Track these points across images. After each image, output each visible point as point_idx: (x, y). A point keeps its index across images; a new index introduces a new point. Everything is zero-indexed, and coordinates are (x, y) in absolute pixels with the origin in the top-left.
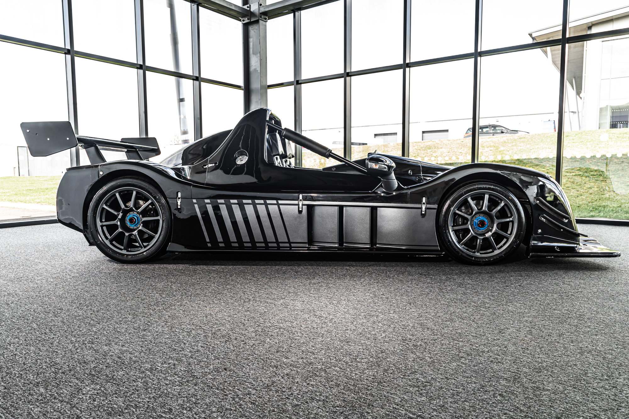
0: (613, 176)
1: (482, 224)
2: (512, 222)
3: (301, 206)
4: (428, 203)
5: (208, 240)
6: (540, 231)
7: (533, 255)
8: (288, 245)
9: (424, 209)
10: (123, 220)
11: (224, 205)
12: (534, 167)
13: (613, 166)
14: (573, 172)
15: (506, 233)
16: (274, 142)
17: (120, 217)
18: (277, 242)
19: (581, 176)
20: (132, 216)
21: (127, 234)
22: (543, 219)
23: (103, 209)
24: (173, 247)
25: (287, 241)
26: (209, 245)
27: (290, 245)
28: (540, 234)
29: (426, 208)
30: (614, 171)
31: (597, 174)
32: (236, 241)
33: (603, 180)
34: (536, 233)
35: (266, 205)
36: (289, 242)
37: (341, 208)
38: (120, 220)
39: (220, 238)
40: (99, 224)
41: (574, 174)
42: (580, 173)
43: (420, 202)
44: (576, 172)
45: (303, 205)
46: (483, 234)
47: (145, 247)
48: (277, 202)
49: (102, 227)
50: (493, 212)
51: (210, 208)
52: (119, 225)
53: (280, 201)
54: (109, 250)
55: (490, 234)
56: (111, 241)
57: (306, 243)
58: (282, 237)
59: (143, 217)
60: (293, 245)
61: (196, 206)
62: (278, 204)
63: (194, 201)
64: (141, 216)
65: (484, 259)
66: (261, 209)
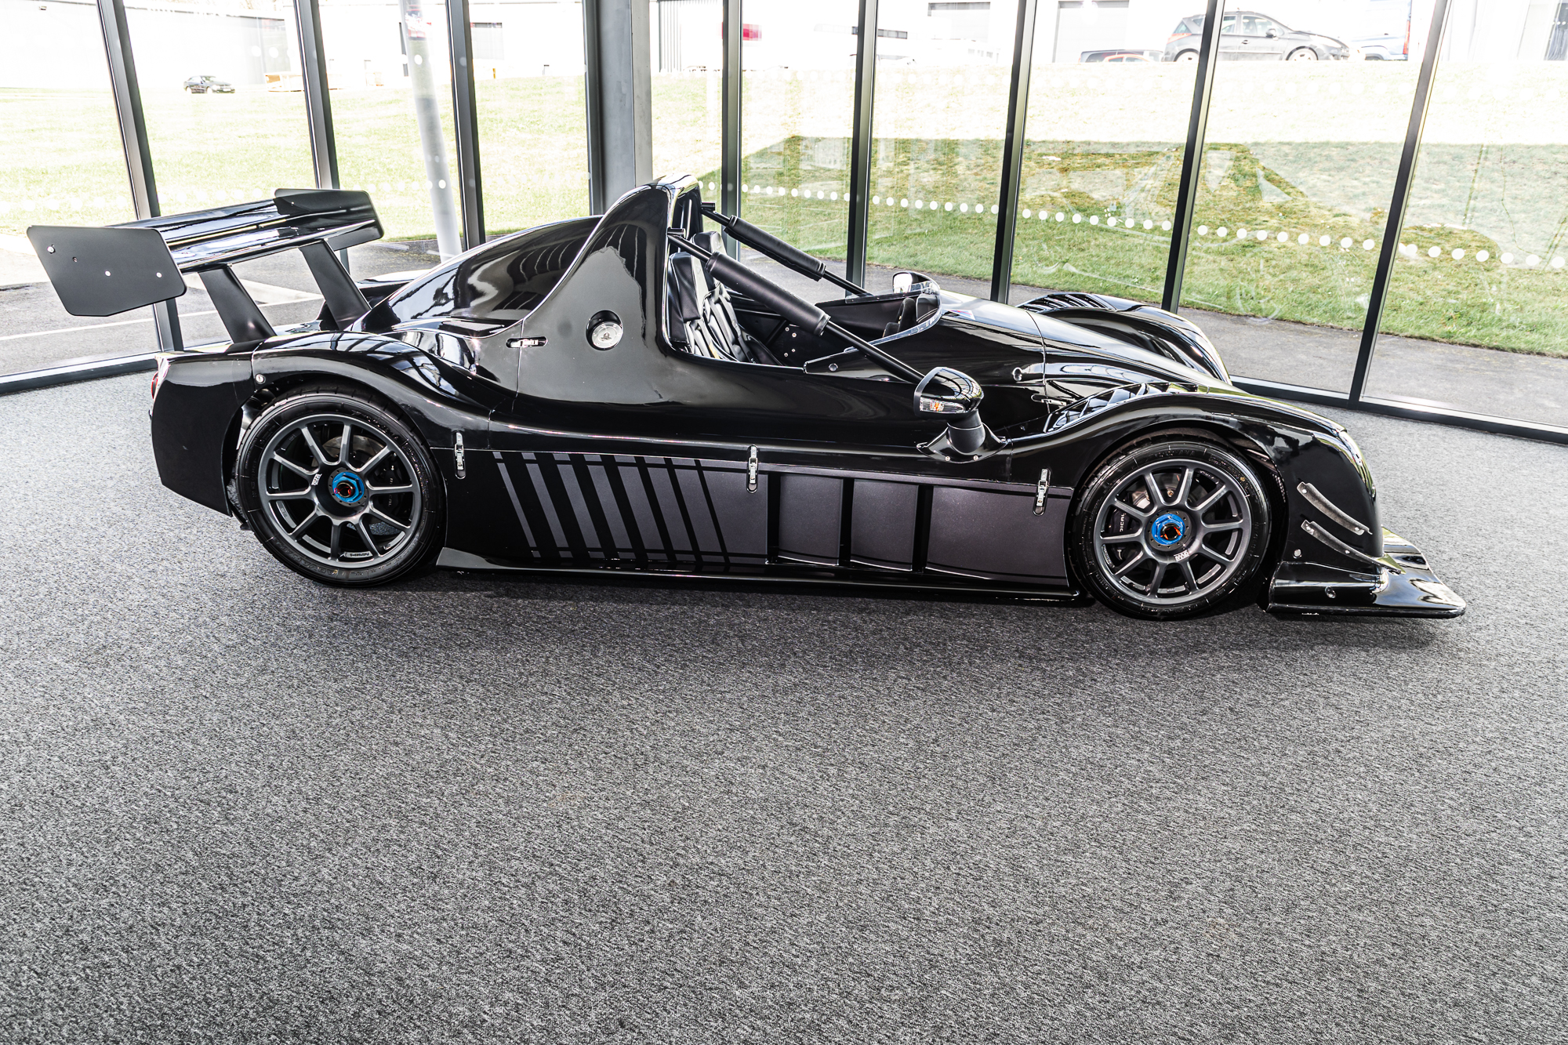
0: (1523, 215)
1: (1171, 531)
2: (1240, 531)
3: (753, 474)
4: (1053, 481)
5: (532, 543)
6: (1298, 553)
7: (1274, 608)
8: (721, 559)
9: (1041, 496)
10: (323, 489)
11: (570, 467)
12: (1332, 173)
13: (1529, 183)
14: (1427, 198)
15: (1222, 552)
16: (686, 283)
17: (315, 482)
18: (695, 549)
19: (1445, 209)
20: (345, 478)
21: (337, 522)
22: (1308, 528)
23: (272, 462)
24: (448, 557)
25: (720, 551)
26: (536, 554)
27: (727, 559)
28: (1298, 559)
29: (1048, 495)
30: (1528, 201)
31: (1485, 208)
32: (599, 546)
33: (1496, 227)
34: (1290, 558)
35: (670, 467)
36: (724, 553)
37: (849, 482)
38: (317, 489)
39: (560, 538)
40: (265, 495)
41: (1428, 202)
42: (1445, 201)
43: (1035, 479)
44: (1435, 196)
45: (759, 472)
46: (1170, 554)
47: (383, 552)
48: (697, 462)
49: (273, 502)
50: (1200, 507)
51: (534, 471)
52: (316, 500)
53: (704, 462)
54: (296, 558)
55: (1185, 555)
56: (298, 537)
57: (763, 556)
58: (708, 542)
59: (373, 485)
60: (732, 560)
61: (502, 466)
62: (699, 468)
63: (497, 454)
64: (368, 483)
65: (1164, 609)
66: (659, 477)
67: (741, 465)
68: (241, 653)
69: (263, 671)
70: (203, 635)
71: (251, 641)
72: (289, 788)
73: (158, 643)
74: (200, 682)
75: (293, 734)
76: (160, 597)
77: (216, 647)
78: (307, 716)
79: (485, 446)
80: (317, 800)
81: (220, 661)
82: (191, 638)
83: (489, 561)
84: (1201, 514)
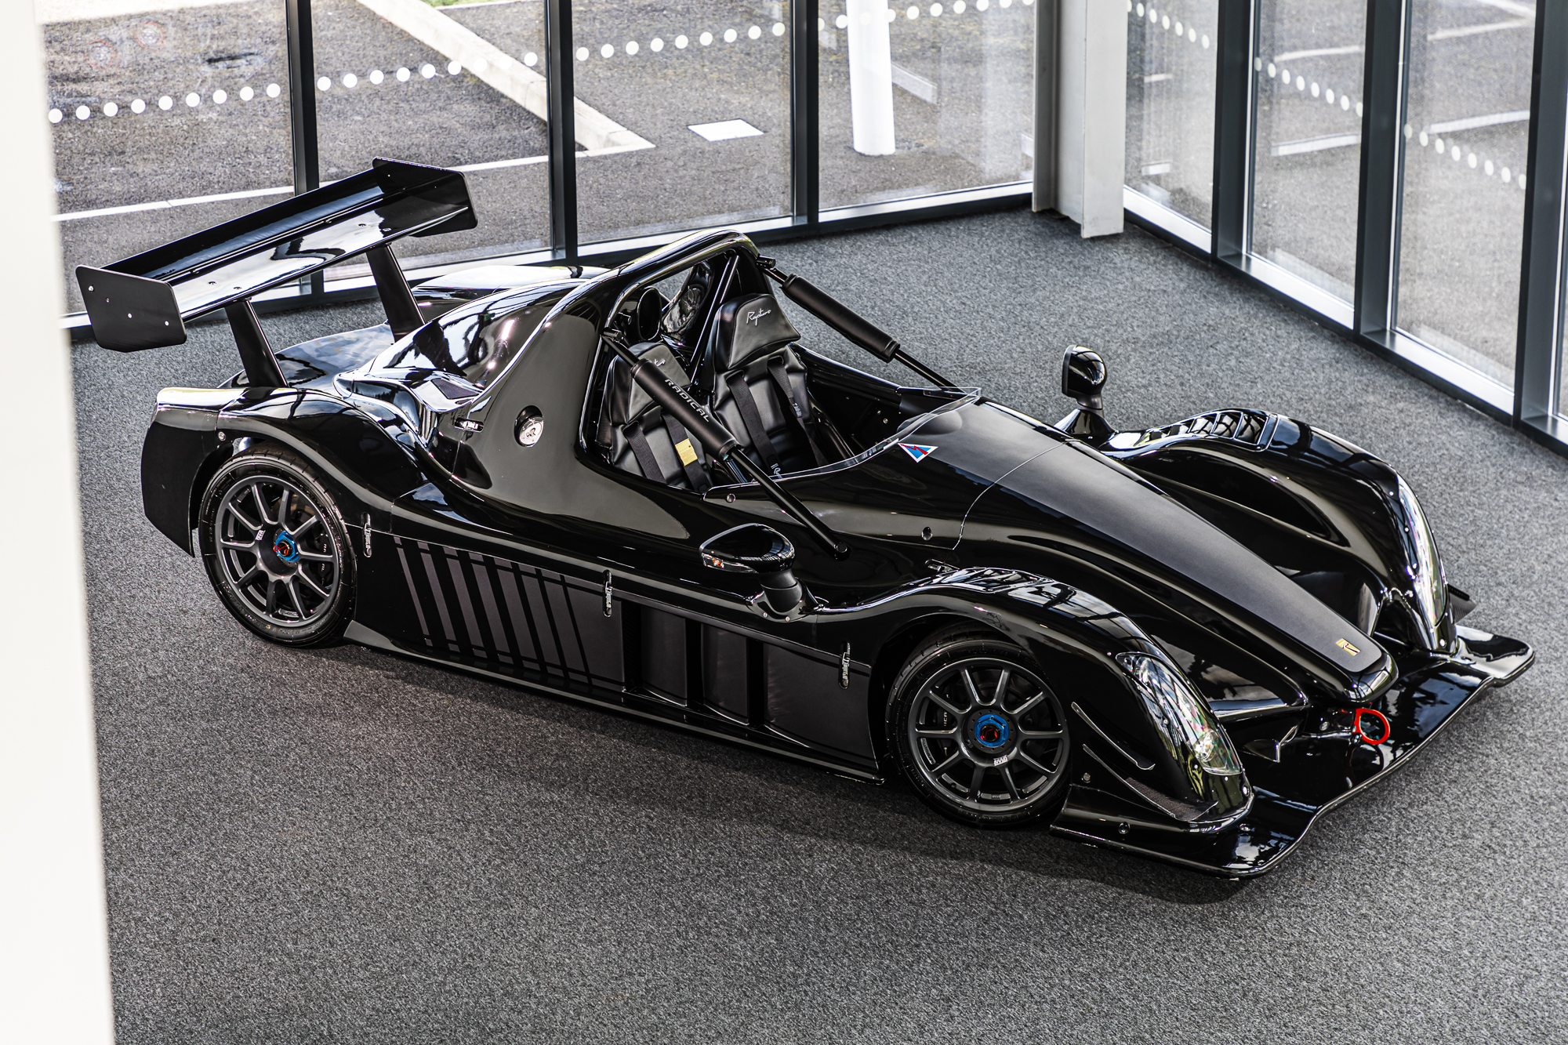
3: (607, 598)
5: (426, 631)
6: (1087, 777)
8: (585, 680)
9: (846, 669)
10: (264, 545)
11: (458, 563)
17: (259, 537)
18: (563, 666)
20: (285, 538)
21: (273, 578)
22: (1089, 752)
23: (228, 511)
24: (356, 630)
25: (584, 670)
26: (429, 643)
27: (590, 681)
28: (1087, 784)
29: (853, 670)
32: (482, 643)
34: (1078, 780)
35: (541, 578)
36: (587, 673)
37: (693, 623)
38: (260, 544)
39: (450, 633)
40: (220, 541)
43: (839, 651)
45: (613, 597)
46: (990, 758)
47: (308, 615)
48: (562, 577)
49: (226, 550)
50: (1016, 712)
51: (427, 560)
52: (259, 555)
53: (569, 579)
54: (239, 607)
55: (1004, 760)
56: (243, 587)
57: (621, 684)
58: (574, 661)
59: (303, 550)
60: (595, 682)
61: (401, 551)
62: (562, 582)
63: (397, 539)
64: (299, 547)
65: (984, 817)
66: (531, 584)
67: (597, 586)
68: (156, 684)
69: (162, 702)
70: (138, 664)
71: (169, 676)
72: (126, 786)
73: (102, 664)
74: (113, 702)
75: (152, 753)
76: (124, 623)
77: (141, 676)
78: (170, 742)
79: (388, 531)
80: (138, 796)
81: (138, 688)
82: (127, 664)
83: (393, 643)
84: (1017, 718)
